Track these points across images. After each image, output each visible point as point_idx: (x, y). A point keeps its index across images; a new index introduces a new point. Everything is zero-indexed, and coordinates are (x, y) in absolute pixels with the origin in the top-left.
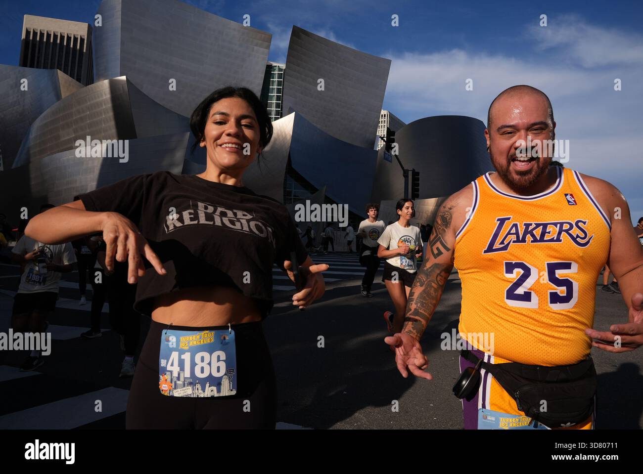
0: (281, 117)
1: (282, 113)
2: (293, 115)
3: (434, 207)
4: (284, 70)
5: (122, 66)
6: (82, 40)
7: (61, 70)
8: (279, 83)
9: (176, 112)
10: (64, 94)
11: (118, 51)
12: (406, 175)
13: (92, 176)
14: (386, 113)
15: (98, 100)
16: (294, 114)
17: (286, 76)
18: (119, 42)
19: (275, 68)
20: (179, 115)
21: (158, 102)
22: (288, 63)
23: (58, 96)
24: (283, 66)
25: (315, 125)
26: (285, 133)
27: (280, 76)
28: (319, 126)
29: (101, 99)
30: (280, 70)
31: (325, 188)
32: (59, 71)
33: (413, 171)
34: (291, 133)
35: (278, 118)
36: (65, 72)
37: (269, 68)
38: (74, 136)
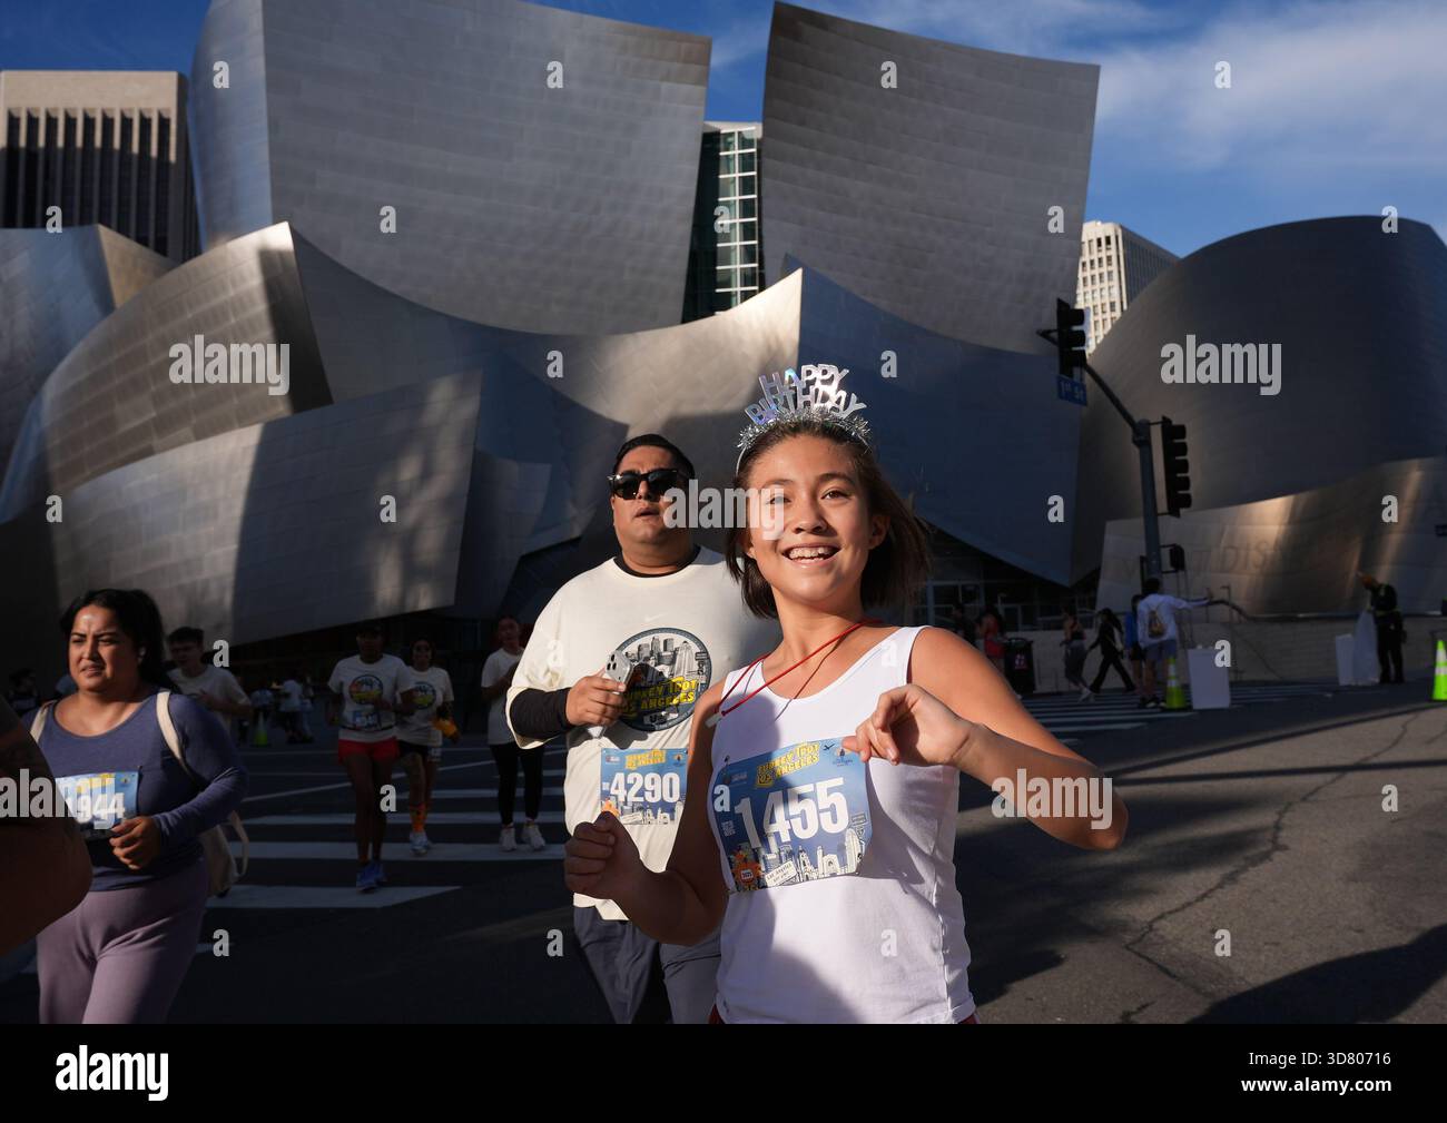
0: (762, 288)
1: (762, 277)
2: (795, 280)
3: (1283, 528)
4: (759, 142)
5: (279, 194)
6: (164, 123)
7: (108, 225)
8: (747, 185)
9: (441, 310)
10: (121, 292)
11: (263, 153)
12: (1142, 438)
13: (212, 529)
14: (1111, 233)
15: (215, 302)
16: (798, 274)
17: (767, 162)
18: (263, 123)
19: (730, 139)
20: (451, 320)
21: (388, 288)
22: (768, 118)
23: (106, 303)
24: (754, 130)
25: (869, 299)
26: (777, 339)
27: (746, 162)
28: (883, 304)
29: (222, 298)
30: (745, 143)
31: (911, 496)
32: (102, 229)
33: (1166, 422)
34: (795, 335)
35: (753, 293)
36: (122, 229)
37: (711, 144)
38: (154, 414)
